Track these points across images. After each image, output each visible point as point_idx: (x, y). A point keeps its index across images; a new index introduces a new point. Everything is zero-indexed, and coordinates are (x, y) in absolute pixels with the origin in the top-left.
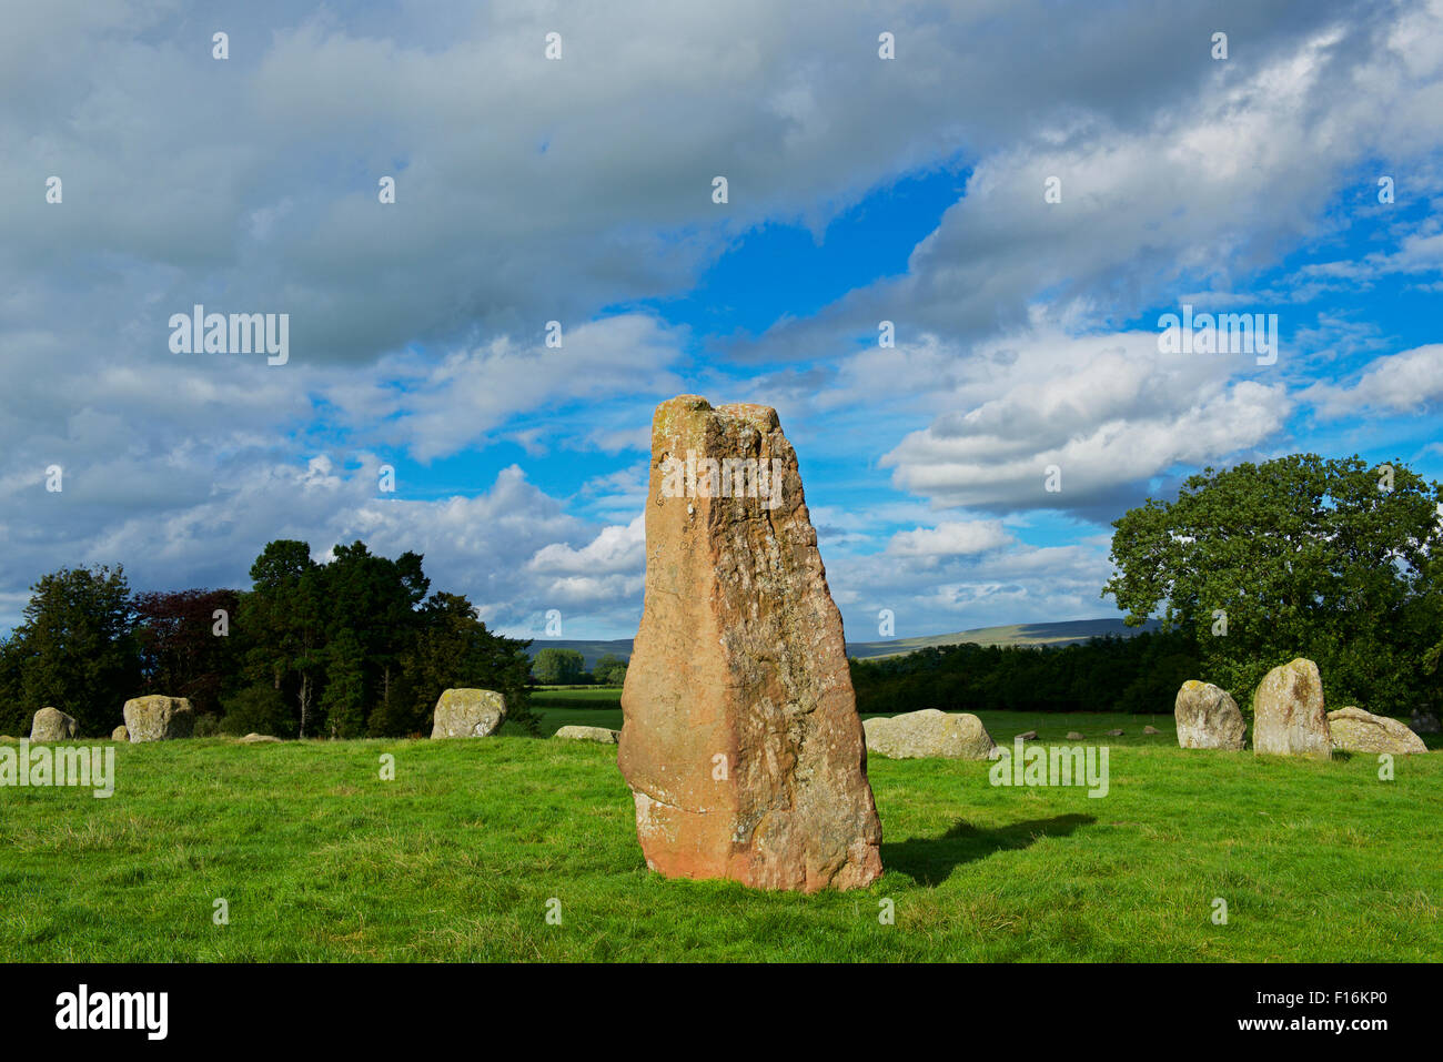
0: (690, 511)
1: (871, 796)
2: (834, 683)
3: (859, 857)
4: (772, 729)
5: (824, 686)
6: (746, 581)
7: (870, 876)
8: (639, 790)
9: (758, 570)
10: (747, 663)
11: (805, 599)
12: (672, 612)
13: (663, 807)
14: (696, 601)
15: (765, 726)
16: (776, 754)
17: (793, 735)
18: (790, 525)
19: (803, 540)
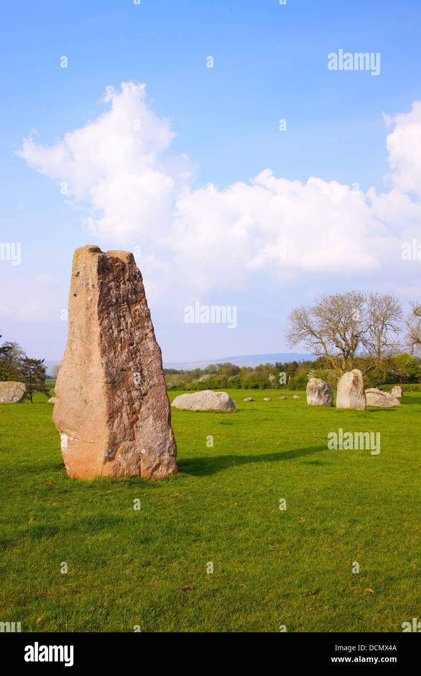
0: (90, 300)
1: (173, 433)
2: (157, 382)
3: (166, 462)
4: (126, 403)
5: (151, 383)
6: (116, 333)
7: (170, 471)
8: (62, 432)
9: (122, 328)
10: (115, 372)
11: (144, 341)
12: (80, 348)
13: (73, 440)
14: (91, 343)
15: (123, 402)
16: (128, 414)
17: (136, 405)
18: (138, 307)
19: (143, 314)
